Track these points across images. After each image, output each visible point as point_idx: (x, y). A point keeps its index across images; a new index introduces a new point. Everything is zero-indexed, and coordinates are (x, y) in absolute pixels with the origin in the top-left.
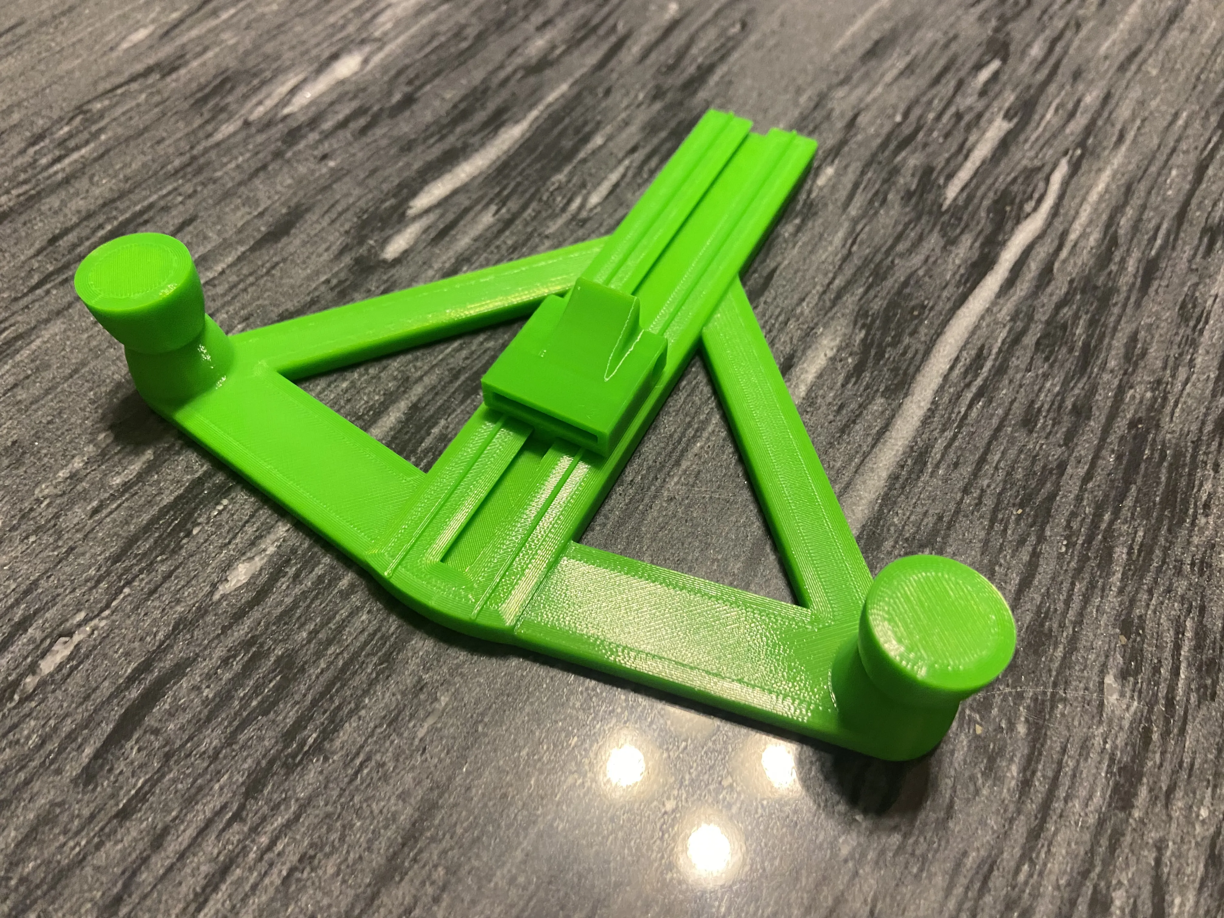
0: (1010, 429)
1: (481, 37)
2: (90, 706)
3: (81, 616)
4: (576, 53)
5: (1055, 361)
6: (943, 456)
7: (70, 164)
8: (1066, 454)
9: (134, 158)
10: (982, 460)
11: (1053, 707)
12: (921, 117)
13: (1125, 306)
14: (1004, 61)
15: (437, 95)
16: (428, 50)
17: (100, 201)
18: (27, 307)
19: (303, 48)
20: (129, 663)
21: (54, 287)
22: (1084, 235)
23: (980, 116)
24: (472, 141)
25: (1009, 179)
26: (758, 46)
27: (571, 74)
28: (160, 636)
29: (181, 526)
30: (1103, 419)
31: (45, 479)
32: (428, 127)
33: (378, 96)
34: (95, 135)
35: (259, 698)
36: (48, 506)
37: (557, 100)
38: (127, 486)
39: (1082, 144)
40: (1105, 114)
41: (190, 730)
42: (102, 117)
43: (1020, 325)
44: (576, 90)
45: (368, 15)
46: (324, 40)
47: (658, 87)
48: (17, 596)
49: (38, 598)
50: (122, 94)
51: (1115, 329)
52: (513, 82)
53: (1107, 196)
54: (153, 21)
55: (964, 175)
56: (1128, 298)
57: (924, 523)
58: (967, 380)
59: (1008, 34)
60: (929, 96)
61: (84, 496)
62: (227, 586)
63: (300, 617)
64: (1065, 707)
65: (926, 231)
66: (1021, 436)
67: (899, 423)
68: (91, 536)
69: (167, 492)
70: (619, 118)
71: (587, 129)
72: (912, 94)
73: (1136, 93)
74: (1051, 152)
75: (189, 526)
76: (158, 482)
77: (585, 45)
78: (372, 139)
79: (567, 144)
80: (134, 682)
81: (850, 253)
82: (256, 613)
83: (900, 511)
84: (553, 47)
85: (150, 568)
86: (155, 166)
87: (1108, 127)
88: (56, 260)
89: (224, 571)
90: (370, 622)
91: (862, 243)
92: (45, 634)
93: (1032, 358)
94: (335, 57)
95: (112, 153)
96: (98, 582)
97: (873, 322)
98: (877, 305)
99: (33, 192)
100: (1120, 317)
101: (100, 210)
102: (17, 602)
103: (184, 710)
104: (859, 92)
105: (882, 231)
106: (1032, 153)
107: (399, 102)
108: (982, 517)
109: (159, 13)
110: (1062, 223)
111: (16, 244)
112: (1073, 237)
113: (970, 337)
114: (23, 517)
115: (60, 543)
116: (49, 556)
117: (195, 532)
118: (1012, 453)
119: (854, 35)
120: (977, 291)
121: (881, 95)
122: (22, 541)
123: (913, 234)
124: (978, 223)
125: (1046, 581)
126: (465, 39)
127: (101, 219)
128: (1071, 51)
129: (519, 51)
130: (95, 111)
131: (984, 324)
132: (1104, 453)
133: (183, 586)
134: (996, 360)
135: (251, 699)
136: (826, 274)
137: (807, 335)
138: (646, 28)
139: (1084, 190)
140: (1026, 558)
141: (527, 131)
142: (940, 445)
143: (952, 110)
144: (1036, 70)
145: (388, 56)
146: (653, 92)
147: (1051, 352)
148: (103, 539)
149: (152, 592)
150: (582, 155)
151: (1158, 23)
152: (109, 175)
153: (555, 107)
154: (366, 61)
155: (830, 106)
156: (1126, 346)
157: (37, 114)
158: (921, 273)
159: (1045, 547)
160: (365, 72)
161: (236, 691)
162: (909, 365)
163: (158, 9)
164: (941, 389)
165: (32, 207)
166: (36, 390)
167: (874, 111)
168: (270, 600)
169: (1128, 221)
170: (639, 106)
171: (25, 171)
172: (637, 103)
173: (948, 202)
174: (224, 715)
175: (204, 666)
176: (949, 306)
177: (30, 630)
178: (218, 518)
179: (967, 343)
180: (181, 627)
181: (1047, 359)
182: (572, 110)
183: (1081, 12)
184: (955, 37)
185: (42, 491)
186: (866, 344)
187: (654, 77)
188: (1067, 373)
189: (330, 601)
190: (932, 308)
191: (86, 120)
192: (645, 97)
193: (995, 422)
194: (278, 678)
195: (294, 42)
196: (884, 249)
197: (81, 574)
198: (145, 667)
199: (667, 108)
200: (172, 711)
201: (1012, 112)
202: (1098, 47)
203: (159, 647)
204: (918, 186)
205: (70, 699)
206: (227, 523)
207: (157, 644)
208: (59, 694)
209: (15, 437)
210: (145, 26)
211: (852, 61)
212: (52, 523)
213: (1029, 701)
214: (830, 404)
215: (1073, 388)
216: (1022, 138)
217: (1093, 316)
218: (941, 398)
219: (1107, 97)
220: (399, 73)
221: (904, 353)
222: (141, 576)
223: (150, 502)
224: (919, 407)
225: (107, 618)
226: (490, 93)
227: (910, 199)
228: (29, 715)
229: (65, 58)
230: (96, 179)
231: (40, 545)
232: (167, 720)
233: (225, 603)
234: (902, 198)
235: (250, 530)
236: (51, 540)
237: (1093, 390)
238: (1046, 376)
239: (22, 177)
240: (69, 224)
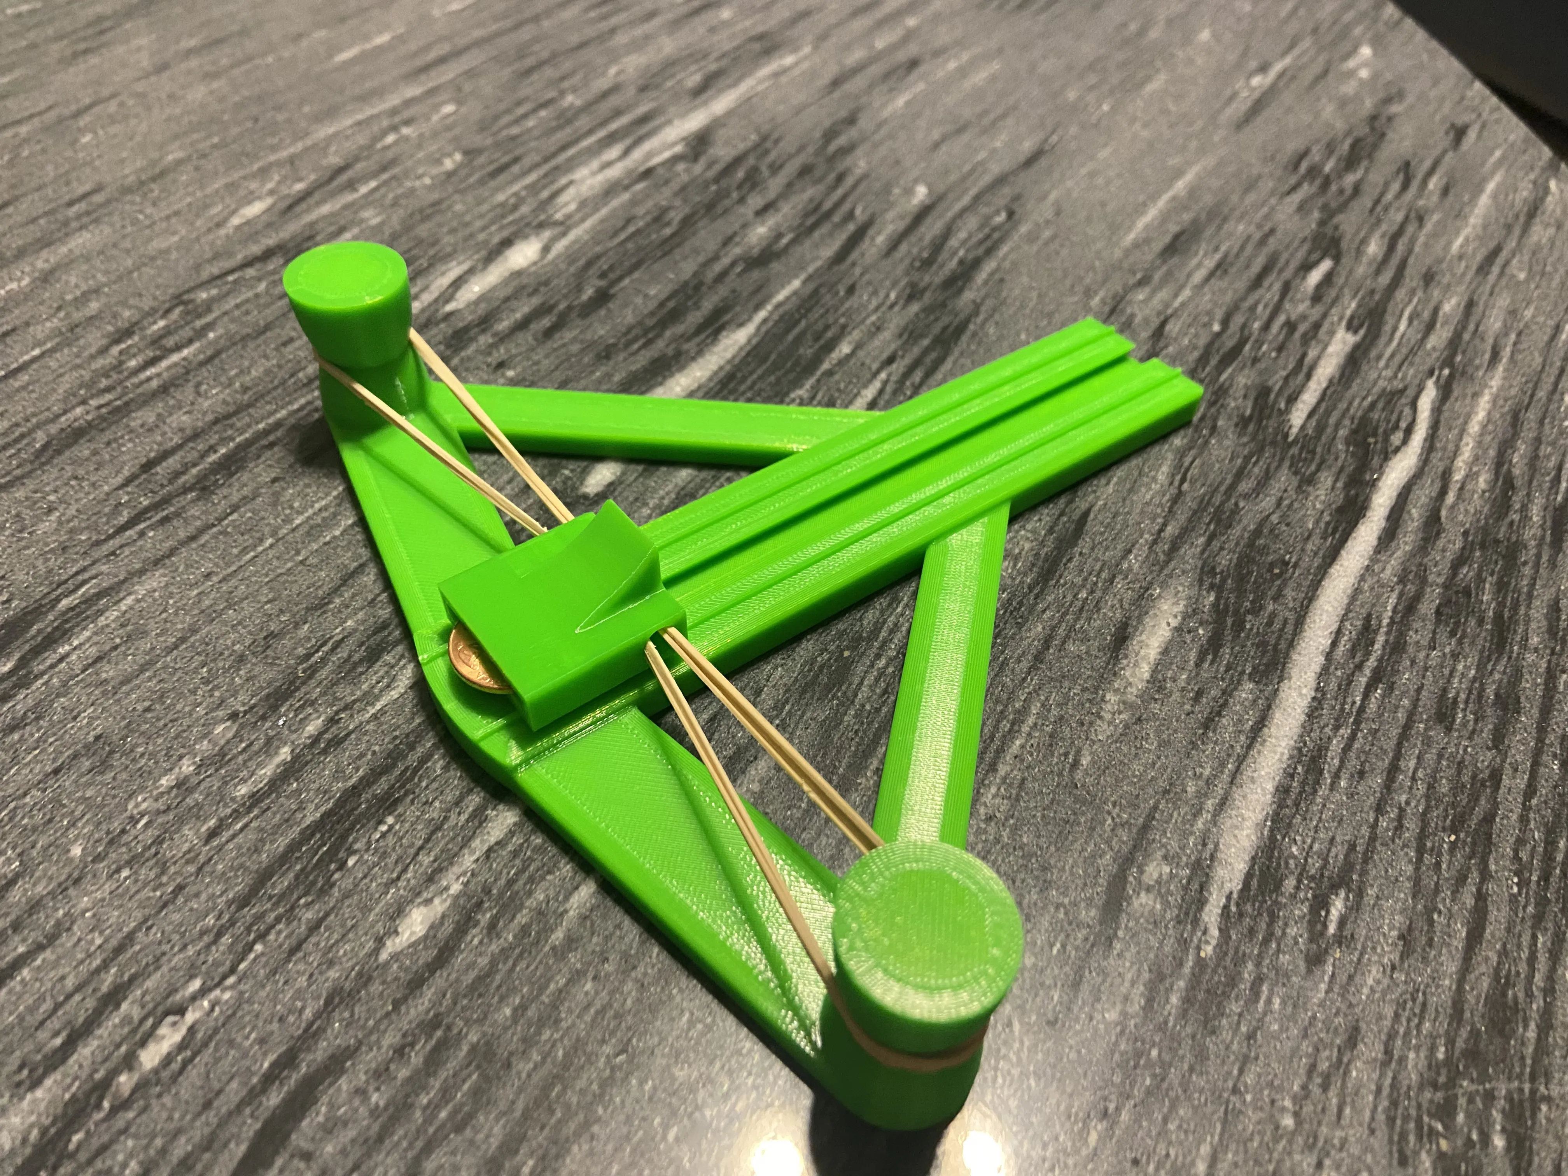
0: (1422, 726)
1: (688, 222)
2: (211, 1117)
3: (196, 984)
4: (807, 243)
5: (1463, 636)
6: (1342, 762)
7: (169, 368)
8: (1498, 760)
9: (253, 362)
10: (1394, 769)
11: (1535, 1110)
12: (1244, 326)
13: (1537, 565)
14: (1337, 259)
15: (638, 291)
16: (623, 236)
17: (210, 417)
18: (113, 553)
19: (467, 231)
20: (265, 1054)
21: (151, 527)
22: (1471, 476)
23: (1317, 326)
24: (686, 347)
25: (1366, 403)
26: (1031, 238)
27: (803, 269)
28: (308, 1013)
29: (332, 854)
30: (1536, 713)
31: (142, 788)
32: (629, 330)
33: (564, 291)
34: (201, 333)
35: (450, 1107)
36: (147, 825)
37: (788, 298)
38: (255, 799)
39: (1448, 362)
40: (1471, 327)
41: (356, 1154)
42: (209, 310)
43: (1411, 588)
44: (811, 287)
45: (545, 194)
46: (492, 222)
47: (913, 285)
48: (104, 955)
49: (135, 957)
50: (235, 282)
51: (1530, 596)
52: (732, 276)
53: (1490, 427)
54: (271, 192)
55: (1309, 398)
56: (1539, 556)
57: (1332, 854)
58: (1357, 660)
59: (1336, 228)
60: (1250, 301)
61: (197, 813)
62: (398, 940)
63: (500, 986)
64: (1550, 1108)
65: (1275, 464)
66: (1437, 734)
67: (1278, 716)
68: (207, 869)
69: (312, 807)
70: (868, 322)
71: (829, 334)
72: (1229, 297)
73: (1503, 301)
74: (1411, 372)
75: (342, 854)
76: (299, 792)
77: (817, 234)
78: (560, 342)
79: (807, 351)
80: (273, 1082)
81: (1180, 494)
82: (439, 980)
83: (1298, 838)
84: (779, 236)
85: (290, 915)
86: (282, 374)
87: (1477, 341)
88: (152, 492)
89: (392, 919)
90: (597, 993)
91: (1193, 482)
92: (146, 1010)
93: (1434, 632)
94: (507, 243)
95: (224, 356)
96: (219, 935)
97: (1224, 581)
98: (1224, 560)
99: (118, 403)
100: (1534, 580)
101: (210, 428)
102: (105, 965)
103: (345, 1124)
104: (1163, 295)
105: (1217, 466)
106: (1388, 373)
107: (590, 298)
108: (1405, 846)
109: (279, 183)
110: (1441, 460)
111: (97, 469)
112: (1458, 476)
113: (1350, 604)
114: (111, 842)
115: (164, 879)
116: (149, 898)
117: (351, 862)
118: (1430, 757)
119: (1146, 227)
120: (1349, 543)
121: (1191, 299)
122: (110, 876)
123: (1256, 470)
124: (1336, 459)
125: (1501, 933)
126: (668, 224)
127: (214, 439)
128: (1417, 249)
129: (737, 239)
130: (199, 301)
131: (1366, 587)
132: (1545, 758)
133: (337, 942)
134: (1388, 633)
135: (438, 1108)
136: (1153, 520)
137: (1141, 597)
138: (890, 215)
139: (1461, 420)
140: (1470, 902)
141: (755, 335)
142: (1336, 746)
143: (1281, 319)
144: (1378, 272)
145: (575, 242)
146: (908, 291)
147: (1457, 624)
148: (224, 873)
149: (292, 952)
150: (826, 366)
151: (1517, 216)
152: (221, 384)
153: (787, 307)
154: (546, 249)
155: (1129, 311)
156: (1547, 616)
157: (124, 304)
158: (1275, 519)
159: (1491, 886)
160: (545, 261)
161: (417, 1095)
162: (1279, 638)
163: (276, 177)
164: (1324, 672)
165: (117, 422)
166: (128, 665)
167: (1185, 316)
168: (459, 960)
169: (1521, 457)
170: (892, 306)
171: (107, 376)
172: (888, 303)
173: (1295, 430)
174: (401, 1132)
175: (370, 1059)
176: (1317, 562)
177: (124, 1006)
178: (381, 844)
179: (1348, 610)
180: (337, 1000)
181: (1453, 634)
182: (809, 310)
183: (1421, 203)
184: (1272, 231)
185: (137, 805)
186: (1219, 612)
187: (907, 273)
188: (1482, 652)
189: (541, 962)
190: (1295, 566)
191: (188, 313)
192: (898, 297)
193: (1401, 715)
194: (475, 1077)
195: (455, 224)
196: (1223, 489)
197: (195, 924)
198: (288, 1060)
199: (927, 310)
200: (330, 1125)
201: (1356, 322)
202: (1449, 243)
203: (306, 1030)
204: (1253, 410)
205: (183, 1106)
206: (394, 849)
207: (303, 1025)
208: (167, 1100)
209: (99, 730)
210: (259, 198)
211: (1149, 257)
212: (153, 850)
213: (1502, 1102)
214: (1183, 689)
215: (1491, 673)
216: (1373, 354)
217: (1500, 579)
218: (1327, 684)
219: (1470, 305)
220: (589, 264)
221: (1270, 624)
222: (278, 927)
223: (287, 820)
224: (1301, 694)
225: (232, 987)
226: (704, 289)
227: (1245, 427)
228: (124, 1131)
229: (158, 235)
230: (204, 387)
231: (136, 881)
232: (321, 1140)
233: (395, 966)
234: (1236, 425)
235: (426, 859)
236: (152, 875)
237: (1517, 675)
238: (1455, 656)
239: (104, 383)
240: (170, 445)
